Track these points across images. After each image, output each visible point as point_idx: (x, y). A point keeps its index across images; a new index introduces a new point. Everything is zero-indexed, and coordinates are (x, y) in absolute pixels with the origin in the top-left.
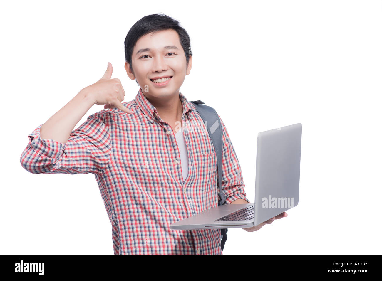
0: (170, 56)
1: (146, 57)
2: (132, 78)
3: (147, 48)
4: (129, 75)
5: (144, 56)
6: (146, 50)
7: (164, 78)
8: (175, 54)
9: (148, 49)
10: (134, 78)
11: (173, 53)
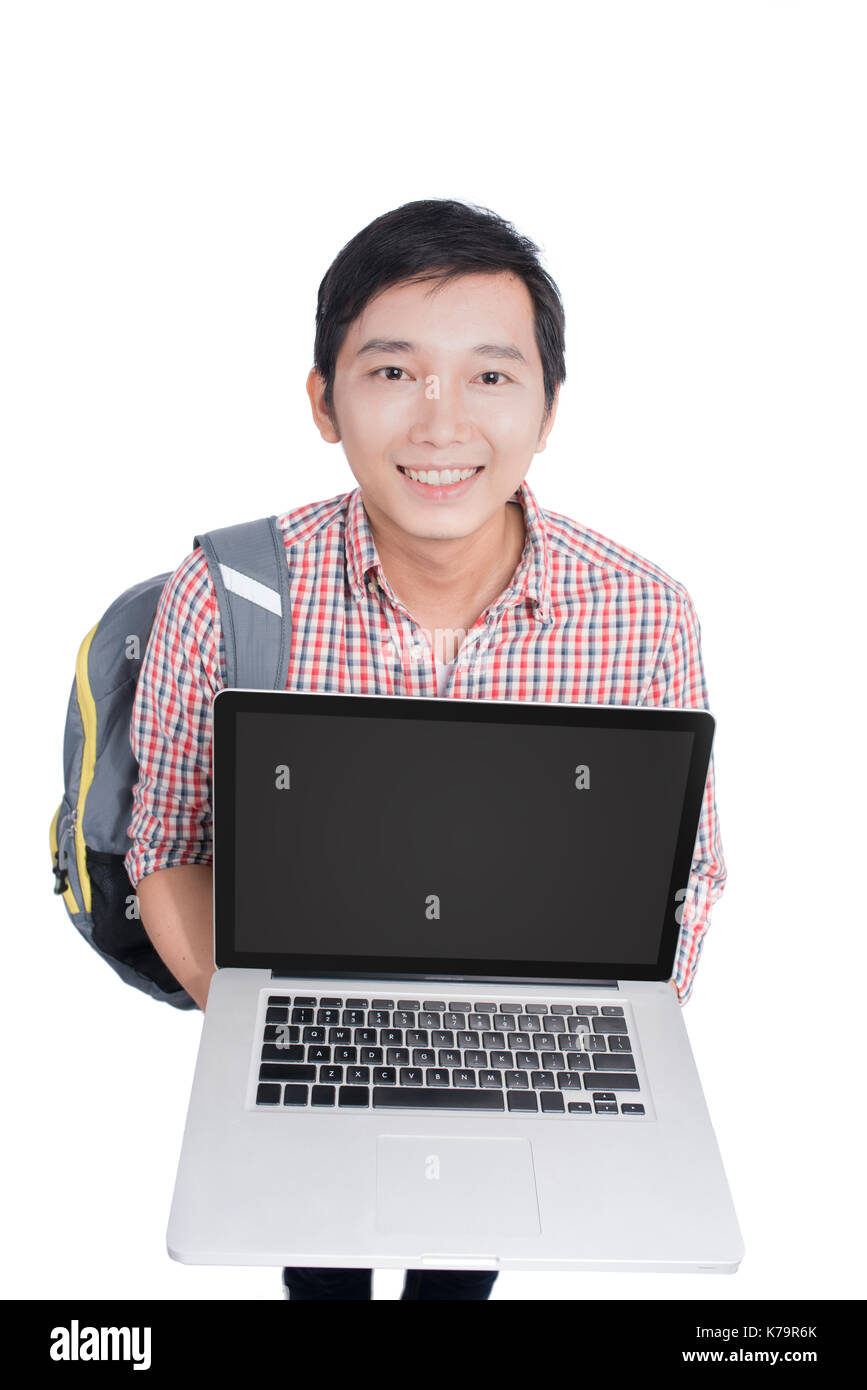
0: (491, 387)
1: (393, 374)
2: (331, 435)
3: (406, 340)
4: (317, 419)
5: (388, 368)
6: (400, 346)
7: (452, 469)
8: (509, 379)
9: (406, 344)
10: (338, 438)
11: (503, 375)
